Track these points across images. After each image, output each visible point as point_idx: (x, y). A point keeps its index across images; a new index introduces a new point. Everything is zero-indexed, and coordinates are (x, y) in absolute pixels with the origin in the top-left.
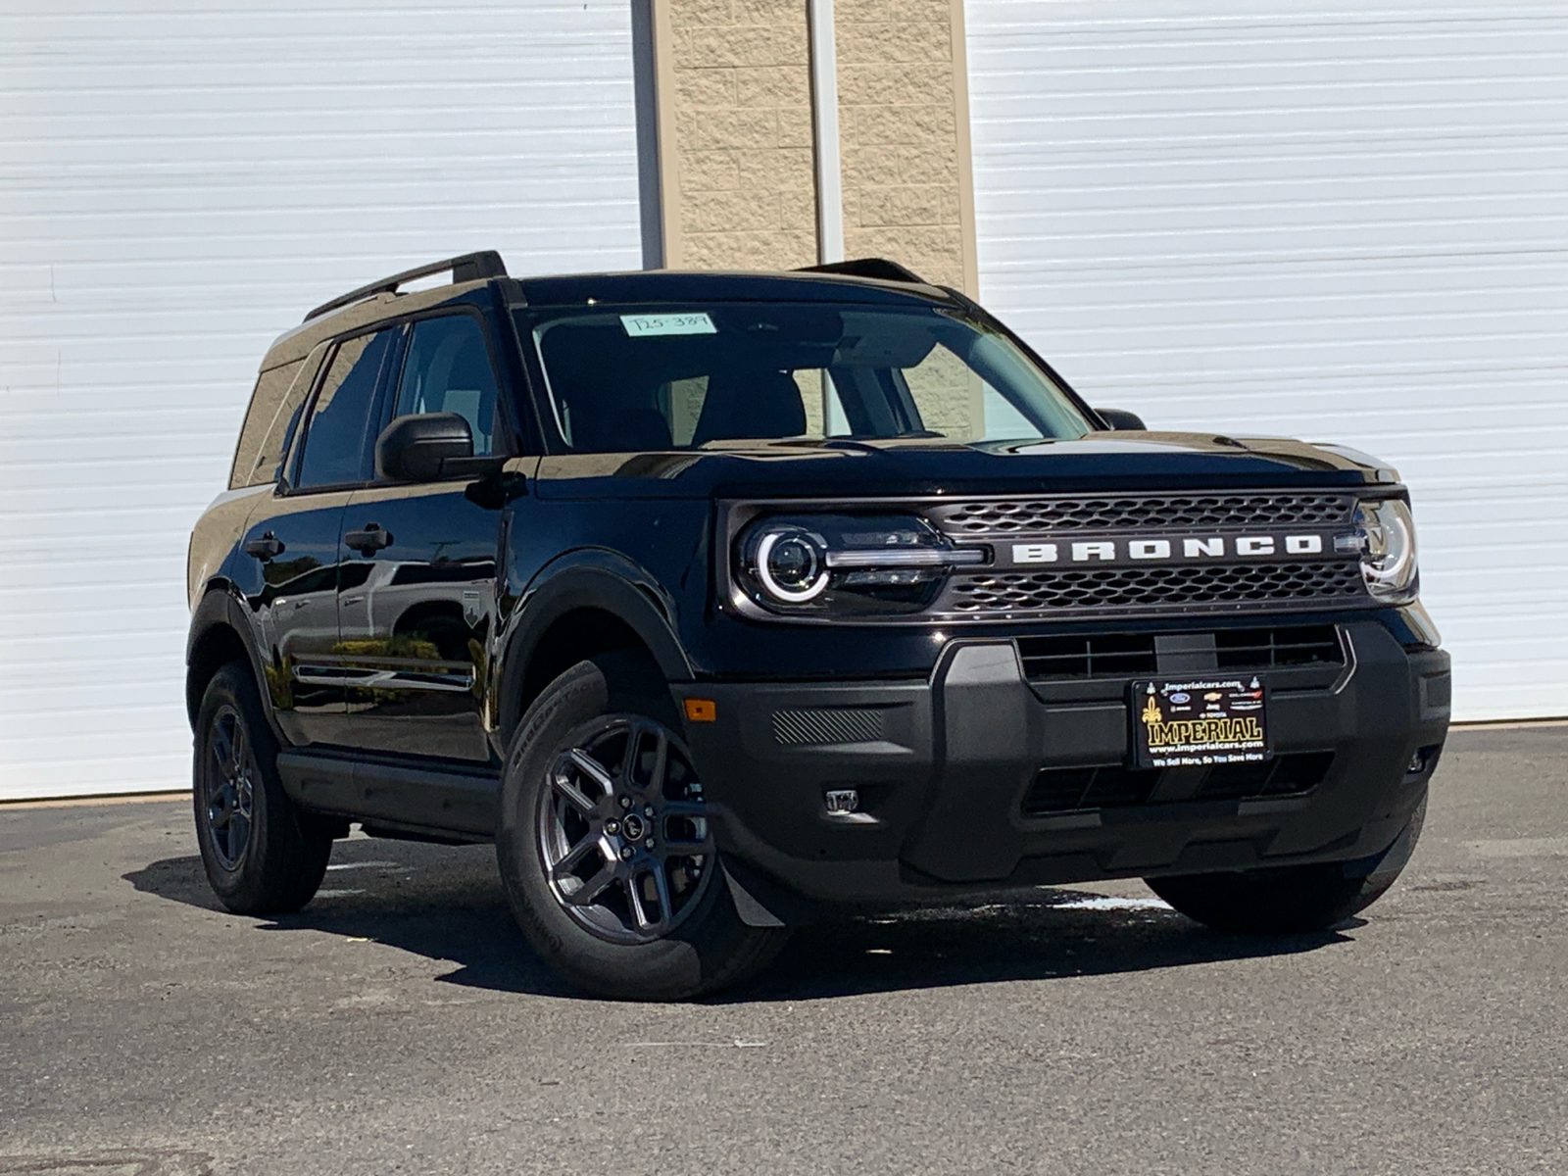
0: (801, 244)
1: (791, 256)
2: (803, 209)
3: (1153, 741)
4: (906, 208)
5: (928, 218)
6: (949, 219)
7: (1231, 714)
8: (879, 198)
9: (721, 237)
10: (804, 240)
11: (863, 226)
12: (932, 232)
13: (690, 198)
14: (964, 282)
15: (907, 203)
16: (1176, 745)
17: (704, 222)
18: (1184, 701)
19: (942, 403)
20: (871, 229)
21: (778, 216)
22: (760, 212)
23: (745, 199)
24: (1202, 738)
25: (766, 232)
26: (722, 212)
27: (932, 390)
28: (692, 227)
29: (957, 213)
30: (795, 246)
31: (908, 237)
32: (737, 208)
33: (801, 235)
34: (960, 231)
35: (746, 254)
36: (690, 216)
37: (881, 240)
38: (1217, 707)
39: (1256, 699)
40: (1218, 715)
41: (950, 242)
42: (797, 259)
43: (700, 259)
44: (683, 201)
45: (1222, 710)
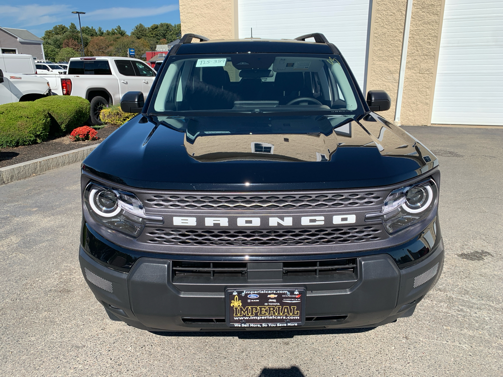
0: (402, 13)
1: (400, 16)
2: (403, 5)
3: (236, 314)
4: (428, 4)
5: (433, 6)
6: (438, 7)
7: (283, 304)
8: (422, 2)
9: (384, 12)
10: (403, 13)
11: (417, 9)
12: (433, 10)
13: (378, 3)
14: (439, 22)
15: (428, 3)
16: (250, 317)
17: (381, 9)
18: (255, 297)
19: (429, 50)
20: (419, 9)
21: (398, 7)
22: (394, 6)
23: (390, 3)
24: (265, 314)
25: (394, 11)
26: (385, 6)
27: (427, 47)
28: (378, 10)
29: (440, 5)
30: (401, 14)
31: (427, 11)
32: (389, 5)
33: (402, 11)
34: (440, 9)
35: (389, 16)
36: (378, 7)
37: (421, 12)
38: (275, 301)
39: (297, 298)
40: (275, 304)
41: (438, 12)
42: (401, 17)
43: (379, 17)
44: (377, 4)
45: (277, 302)
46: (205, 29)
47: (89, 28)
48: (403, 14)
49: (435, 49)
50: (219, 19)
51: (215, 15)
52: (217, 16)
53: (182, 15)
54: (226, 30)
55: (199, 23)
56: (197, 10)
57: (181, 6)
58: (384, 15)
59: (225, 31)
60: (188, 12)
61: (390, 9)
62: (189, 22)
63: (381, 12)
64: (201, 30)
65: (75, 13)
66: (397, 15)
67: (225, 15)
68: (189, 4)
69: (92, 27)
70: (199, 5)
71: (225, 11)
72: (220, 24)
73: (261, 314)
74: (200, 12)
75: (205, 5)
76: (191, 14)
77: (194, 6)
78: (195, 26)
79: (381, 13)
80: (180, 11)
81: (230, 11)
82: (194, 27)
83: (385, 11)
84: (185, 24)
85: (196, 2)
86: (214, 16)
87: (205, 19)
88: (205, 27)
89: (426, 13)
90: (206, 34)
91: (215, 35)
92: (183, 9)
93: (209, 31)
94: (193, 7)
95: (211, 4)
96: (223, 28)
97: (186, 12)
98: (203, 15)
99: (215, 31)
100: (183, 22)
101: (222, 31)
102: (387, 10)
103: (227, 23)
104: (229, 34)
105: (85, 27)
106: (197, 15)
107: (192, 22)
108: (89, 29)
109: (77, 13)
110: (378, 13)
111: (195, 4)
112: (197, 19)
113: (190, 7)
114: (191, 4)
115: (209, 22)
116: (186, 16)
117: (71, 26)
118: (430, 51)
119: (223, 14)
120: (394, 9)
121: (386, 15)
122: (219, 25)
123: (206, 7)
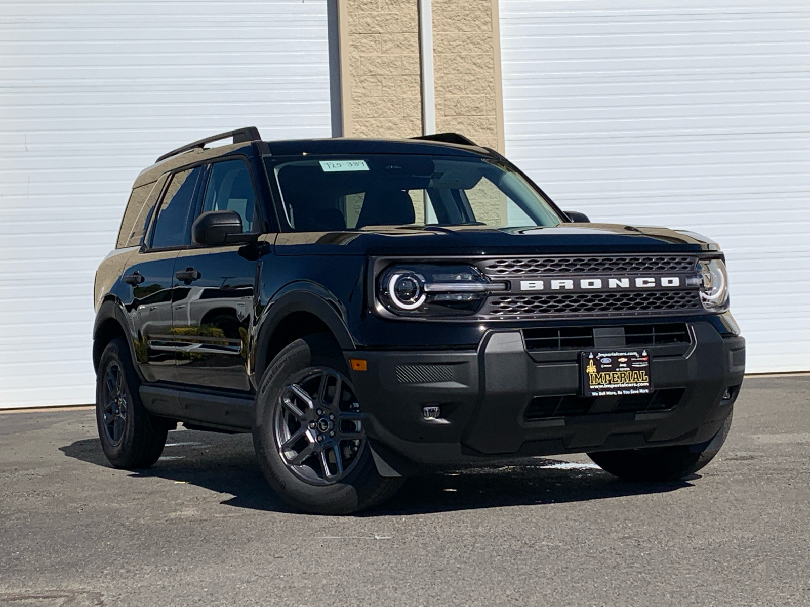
1: (409, 131)
2: (415, 107)
3: (592, 382)
4: (468, 107)
5: (479, 112)
6: (490, 113)
7: (632, 369)
8: (454, 102)
9: (372, 121)
10: (415, 123)
11: (445, 116)
12: (481, 119)
13: (357, 101)
14: (497, 145)
15: (468, 104)
16: (604, 385)
17: (364, 113)
18: (608, 362)
19: (485, 207)
20: (450, 117)
21: (402, 110)
22: (393, 108)
23: (385, 101)
24: (617, 381)
25: (395, 119)
26: (373, 108)
27: (480, 201)
28: (357, 116)
29: (494, 109)
30: (411, 126)
31: (469, 122)
32: (381, 106)
33: (414, 120)
34: (495, 119)
35: (385, 130)
36: (357, 110)
37: (455, 123)
38: (625, 365)
39: (645, 361)
40: (625, 369)
41: (491, 125)
42: (412, 133)
43: (362, 132)
44: (353, 102)
45: (627, 367)
48: (415, 125)
49: (498, 205)
58: (374, 126)
61: (385, 114)
63: (366, 120)
66: (403, 129)
73: (613, 381)
79: (367, 122)
83: (374, 117)
89: (466, 125)
102: (379, 117)
110: (358, 122)
118: (488, 210)
120: (395, 114)
121: (378, 127)
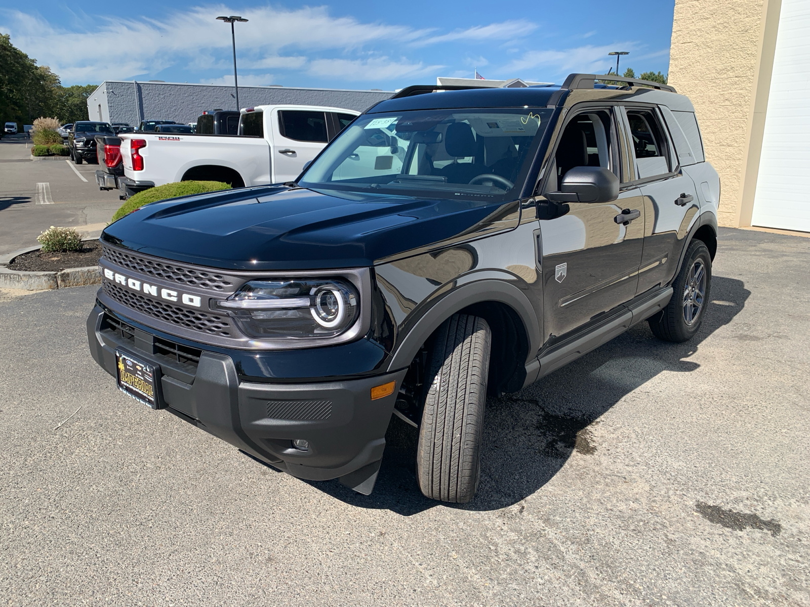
46: (707, 68)
47: (654, 75)
50: (735, 49)
51: (728, 42)
52: (732, 44)
53: (674, 47)
54: (745, 66)
55: (699, 58)
56: (699, 37)
57: (675, 32)
59: (743, 69)
60: (684, 42)
62: (683, 58)
64: (701, 69)
65: (614, 54)
67: (747, 40)
68: (688, 28)
69: (659, 73)
70: (704, 28)
71: (748, 34)
72: (736, 56)
74: (703, 40)
75: (714, 27)
76: (688, 44)
77: (694, 30)
78: (691, 63)
80: (672, 42)
81: (757, 32)
82: (690, 65)
84: (676, 63)
85: (699, 23)
86: (727, 44)
87: (710, 51)
88: (707, 65)
90: (708, 76)
91: (722, 77)
92: (676, 38)
93: (714, 71)
94: (694, 32)
95: (724, 24)
96: (740, 63)
97: (681, 42)
98: (708, 45)
99: (724, 70)
100: (673, 59)
101: (738, 69)
103: (748, 54)
104: (749, 73)
105: (649, 73)
106: (698, 46)
107: (688, 57)
108: (653, 77)
109: (617, 53)
111: (697, 27)
112: (697, 52)
113: (688, 33)
114: (691, 27)
115: (717, 55)
116: (680, 48)
117: (627, 74)
119: (745, 38)
122: (732, 60)
123: (716, 30)
